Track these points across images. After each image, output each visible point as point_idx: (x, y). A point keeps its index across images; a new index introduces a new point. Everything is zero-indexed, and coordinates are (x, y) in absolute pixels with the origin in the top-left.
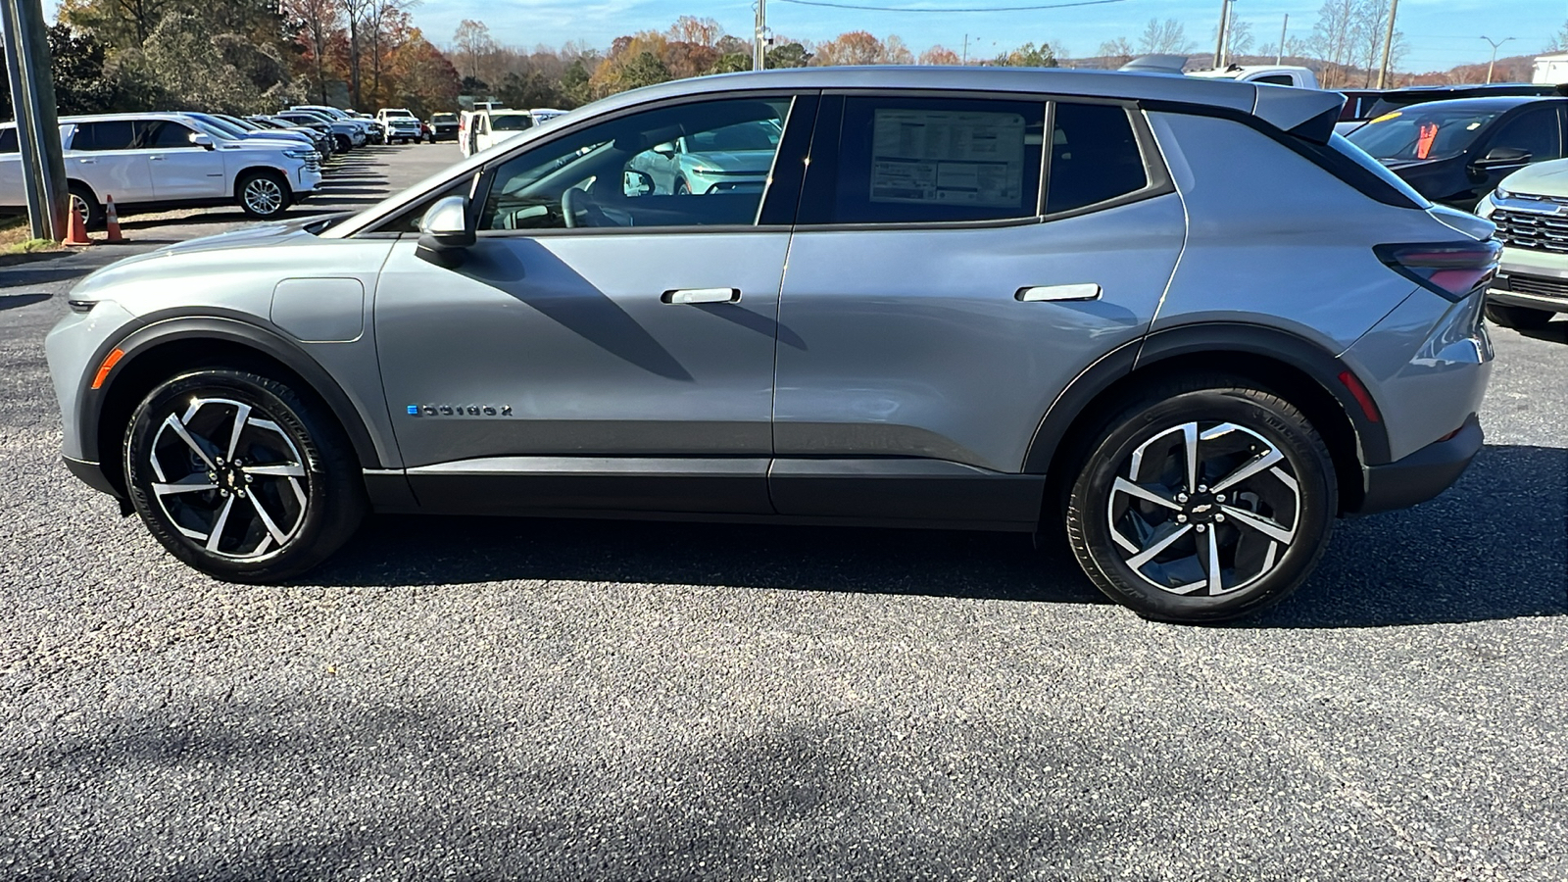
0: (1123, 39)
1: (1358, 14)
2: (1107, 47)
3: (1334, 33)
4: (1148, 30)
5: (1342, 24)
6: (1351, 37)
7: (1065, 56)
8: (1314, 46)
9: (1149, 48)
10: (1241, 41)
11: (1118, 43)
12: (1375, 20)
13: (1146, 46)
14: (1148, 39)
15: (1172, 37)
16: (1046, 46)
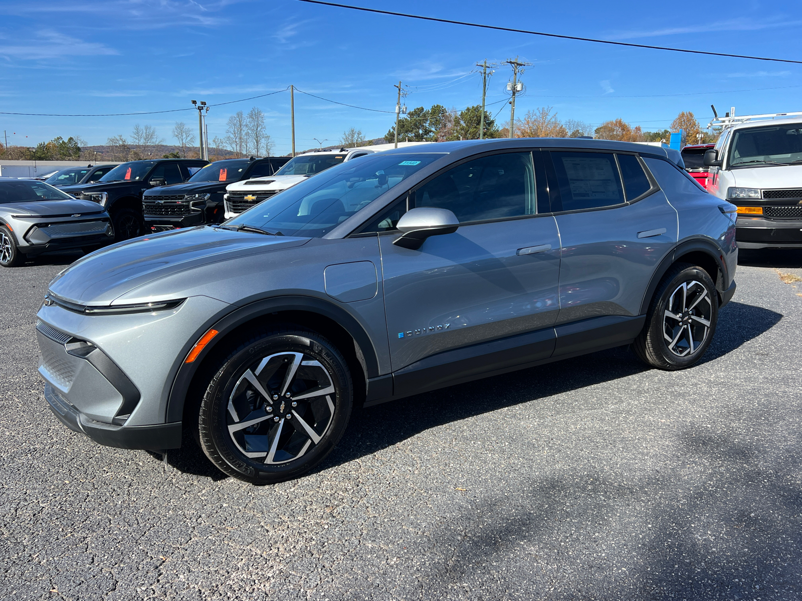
0: (121, 136)
1: (247, 126)
2: (112, 140)
3: (236, 135)
4: (135, 131)
5: (239, 130)
6: (246, 137)
7: (85, 145)
8: (227, 142)
9: (137, 141)
10: (189, 138)
11: (118, 138)
12: (255, 129)
13: (135, 140)
14: (136, 136)
15: (149, 136)
16: (71, 139)
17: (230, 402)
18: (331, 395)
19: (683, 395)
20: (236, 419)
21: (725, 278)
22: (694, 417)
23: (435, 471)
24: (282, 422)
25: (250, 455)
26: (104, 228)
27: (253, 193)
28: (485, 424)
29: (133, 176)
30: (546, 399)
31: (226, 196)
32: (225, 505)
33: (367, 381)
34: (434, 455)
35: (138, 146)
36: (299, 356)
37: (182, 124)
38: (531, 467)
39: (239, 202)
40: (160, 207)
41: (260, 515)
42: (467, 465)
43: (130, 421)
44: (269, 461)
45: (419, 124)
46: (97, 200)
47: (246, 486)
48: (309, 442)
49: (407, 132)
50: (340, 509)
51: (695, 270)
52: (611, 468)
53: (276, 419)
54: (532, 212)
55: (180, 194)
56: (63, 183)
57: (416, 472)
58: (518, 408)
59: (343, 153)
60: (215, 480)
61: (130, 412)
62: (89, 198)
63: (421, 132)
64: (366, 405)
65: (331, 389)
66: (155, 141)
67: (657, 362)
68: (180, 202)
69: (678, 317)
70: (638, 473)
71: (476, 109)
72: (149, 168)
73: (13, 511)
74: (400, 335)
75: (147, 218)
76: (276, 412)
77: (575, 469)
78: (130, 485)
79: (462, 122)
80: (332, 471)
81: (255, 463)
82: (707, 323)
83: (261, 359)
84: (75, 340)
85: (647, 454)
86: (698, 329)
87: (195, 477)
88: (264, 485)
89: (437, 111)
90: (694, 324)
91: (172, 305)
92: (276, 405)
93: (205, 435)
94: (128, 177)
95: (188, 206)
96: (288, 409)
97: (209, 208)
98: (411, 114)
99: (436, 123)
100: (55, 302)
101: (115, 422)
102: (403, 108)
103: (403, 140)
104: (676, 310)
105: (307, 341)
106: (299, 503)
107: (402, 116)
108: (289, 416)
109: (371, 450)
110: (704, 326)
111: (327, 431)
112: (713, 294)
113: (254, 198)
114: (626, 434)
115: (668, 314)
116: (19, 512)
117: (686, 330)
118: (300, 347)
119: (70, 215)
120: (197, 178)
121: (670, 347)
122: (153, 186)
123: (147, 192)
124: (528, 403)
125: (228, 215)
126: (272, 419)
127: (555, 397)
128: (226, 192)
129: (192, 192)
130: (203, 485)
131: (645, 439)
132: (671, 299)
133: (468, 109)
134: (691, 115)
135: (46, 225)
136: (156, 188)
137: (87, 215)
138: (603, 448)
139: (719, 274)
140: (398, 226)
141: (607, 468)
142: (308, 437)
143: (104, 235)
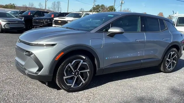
3: (54, 7)
7: (17, 6)
8: (51, 8)
11: (25, 5)
14: (29, 5)
15: (32, 5)
16: (13, 4)
17: (65, 71)
18: (89, 72)
19: (170, 79)
20: (66, 75)
21: (181, 52)
22: (174, 85)
23: (113, 93)
24: (76, 77)
25: (68, 85)
26: (23, 26)
27: (60, 21)
28: (124, 82)
29: (30, 14)
30: (137, 77)
31: (53, 21)
32: (61, 97)
33: (97, 69)
34: (112, 89)
35: (30, 7)
36: (82, 61)
37: (41, 3)
38: (137, 94)
39: (56, 22)
40: (37, 22)
41: (70, 100)
42: (120, 92)
43: (40, 73)
44: (72, 86)
45: (98, 9)
46: (22, 19)
47: (66, 92)
48: (82, 83)
49: (95, 10)
50: (90, 100)
51: (175, 49)
52: (156, 96)
53: (75, 76)
54: (139, 31)
55: (42, 19)
56: (13, 14)
57: (108, 93)
58: (131, 79)
59: (83, 13)
60: (58, 90)
61: (40, 71)
62: (20, 18)
63: (98, 10)
64: (96, 75)
65: (88, 70)
66: (34, 6)
67: (163, 71)
68: (42, 21)
69: (169, 60)
70: (163, 98)
71: (112, 6)
72: (34, 13)
73: (7, 93)
74: (106, 58)
75: (34, 24)
76: (75, 74)
77: (148, 95)
78: (36, 89)
79: (108, 9)
80: (87, 90)
81: (69, 87)
82: (175, 62)
83: (73, 61)
84: (27, 51)
85: (165, 93)
86: (173, 63)
87: (52, 89)
88: (70, 92)
89: (103, 6)
90: (173, 62)
91: (53, 45)
92: (75, 73)
93: (58, 79)
94: (29, 14)
95: (44, 22)
96: (78, 74)
97: (49, 23)
98: (96, 6)
99: (102, 8)
100: (21, 41)
101: (36, 73)
102: (95, 4)
103: (94, 12)
104: (169, 59)
105: (84, 58)
106: (79, 98)
107: (95, 6)
108: (78, 76)
109: (96, 86)
110: (175, 63)
111: (87, 80)
112: (178, 55)
113: (61, 22)
114: (158, 88)
115: (167, 59)
116: (9, 94)
117: (171, 64)
118: (82, 59)
119: (15, 22)
120: (46, 16)
121: (167, 67)
122: (35, 17)
123: (34, 18)
124: (133, 78)
125: (53, 25)
126: (74, 76)
127: (139, 77)
128: (53, 20)
129: (45, 19)
130: (55, 91)
131: (163, 89)
132: (168, 56)
133: (110, 6)
134: (162, 13)
135: (9, 24)
136: (36, 17)
137: (20, 22)
138: (153, 91)
139: (179, 51)
140: (108, 31)
141: (155, 96)
142: (82, 81)
143: (23, 27)
